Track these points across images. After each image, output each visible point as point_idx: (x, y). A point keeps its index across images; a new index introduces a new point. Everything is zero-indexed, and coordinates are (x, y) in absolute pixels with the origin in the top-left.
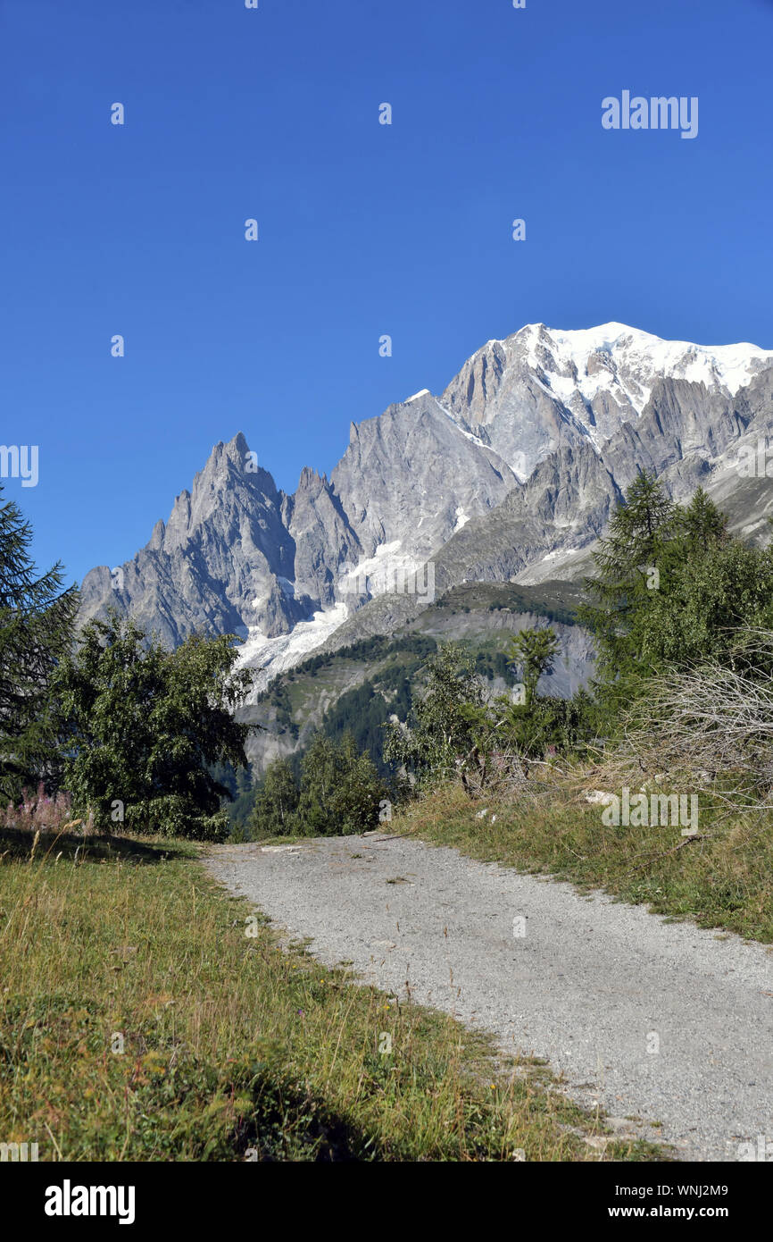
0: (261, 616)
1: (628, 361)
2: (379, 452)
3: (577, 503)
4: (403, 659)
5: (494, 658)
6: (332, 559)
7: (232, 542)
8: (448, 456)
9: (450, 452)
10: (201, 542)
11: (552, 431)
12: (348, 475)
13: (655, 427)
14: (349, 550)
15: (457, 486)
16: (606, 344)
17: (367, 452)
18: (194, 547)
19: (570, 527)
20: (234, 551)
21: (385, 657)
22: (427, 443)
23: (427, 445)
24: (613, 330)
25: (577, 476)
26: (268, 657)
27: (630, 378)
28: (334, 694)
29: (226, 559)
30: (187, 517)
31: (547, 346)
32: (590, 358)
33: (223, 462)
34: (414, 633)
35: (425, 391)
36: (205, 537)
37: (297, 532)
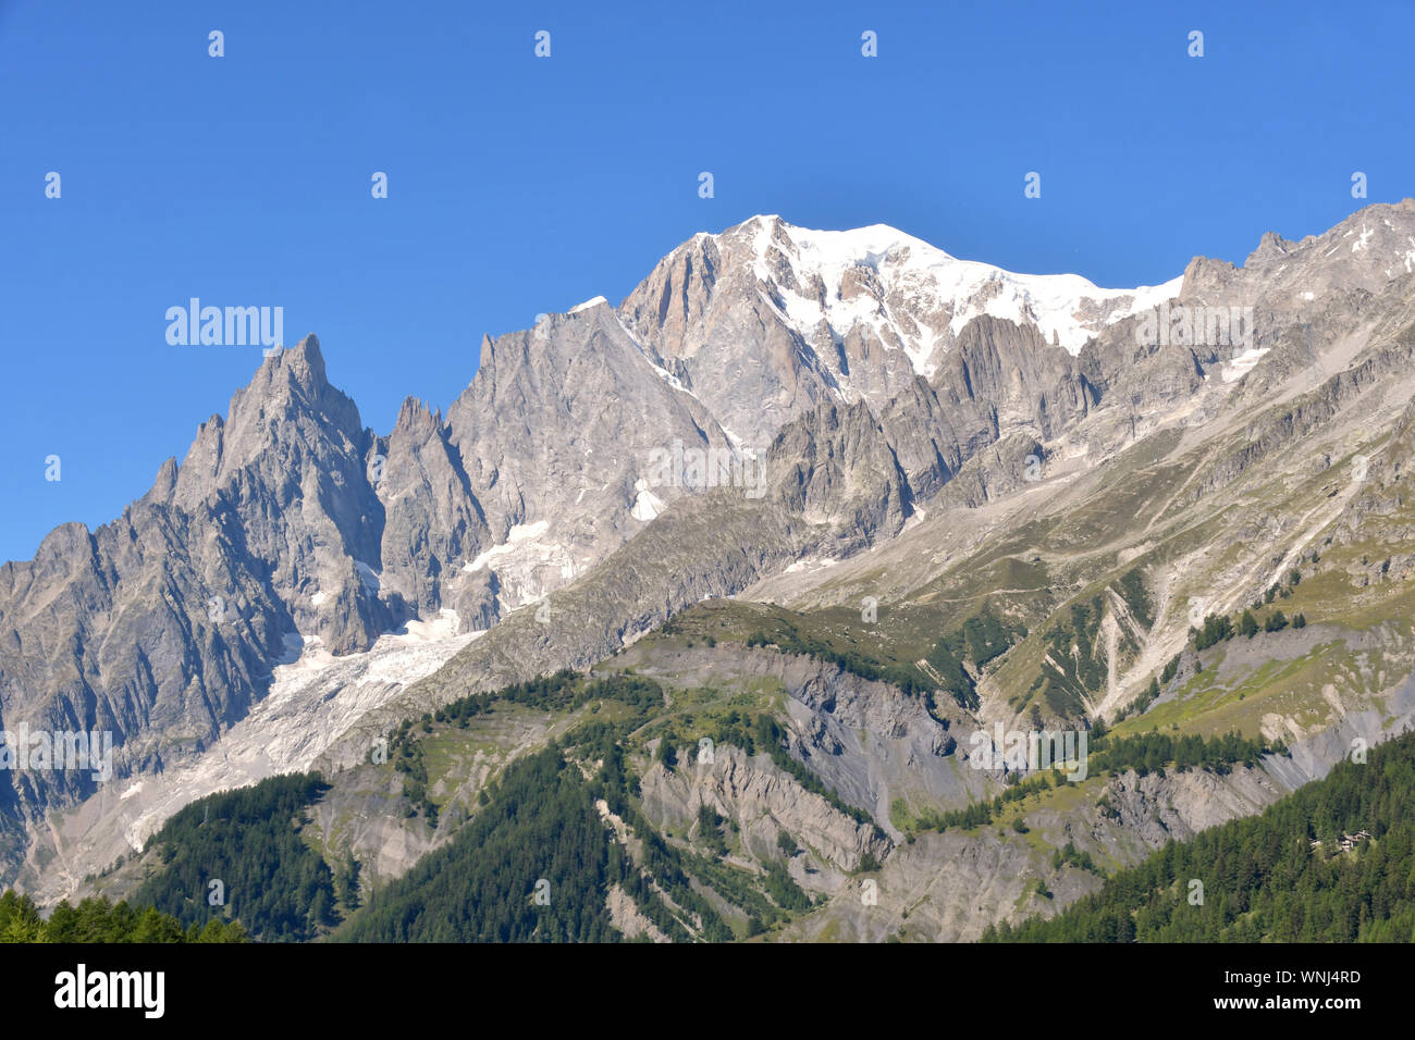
0: (325, 621)
1: (901, 284)
2: (525, 385)
3: (840, 490)
4: (610, 712)
5: (755, 721)
6: (441, 541)
7: (288, 501)
8: (629, 399)
9: (633, 394)
10: (239, 499)
11: (786, 377)
12: (473, 413)
13: (961, 386)
14: (468, 530)
15: (639, 446)
16: (870, 255)
17: (506, 382)
18: (226, 507)
19: (829, 525)
20: (290, 516)
21: (579, 705)
22: (598, 378)
23: (598, 381)
24: (880, 237)
25: (843, 448)
26: (333, 685)
27: (904, 309)
28: (495, 758)
29: (276, 528)
30: (215, 456)
31: (783, 249)
32: (847, 274)
33: (281, 376)
34: (627, 672)
35: (600, 299)
36: (245, 491)
37: (389, 498)
